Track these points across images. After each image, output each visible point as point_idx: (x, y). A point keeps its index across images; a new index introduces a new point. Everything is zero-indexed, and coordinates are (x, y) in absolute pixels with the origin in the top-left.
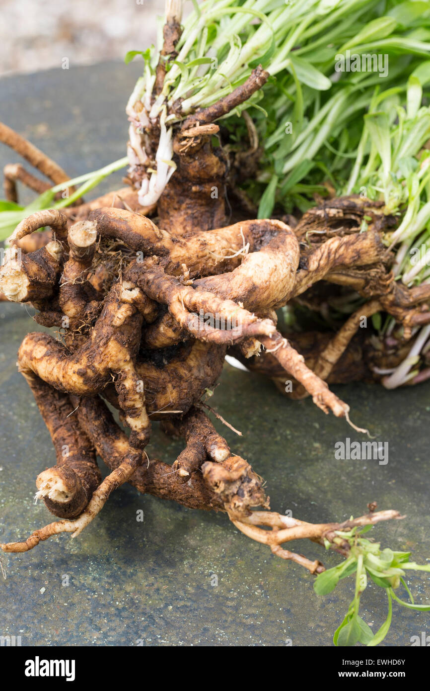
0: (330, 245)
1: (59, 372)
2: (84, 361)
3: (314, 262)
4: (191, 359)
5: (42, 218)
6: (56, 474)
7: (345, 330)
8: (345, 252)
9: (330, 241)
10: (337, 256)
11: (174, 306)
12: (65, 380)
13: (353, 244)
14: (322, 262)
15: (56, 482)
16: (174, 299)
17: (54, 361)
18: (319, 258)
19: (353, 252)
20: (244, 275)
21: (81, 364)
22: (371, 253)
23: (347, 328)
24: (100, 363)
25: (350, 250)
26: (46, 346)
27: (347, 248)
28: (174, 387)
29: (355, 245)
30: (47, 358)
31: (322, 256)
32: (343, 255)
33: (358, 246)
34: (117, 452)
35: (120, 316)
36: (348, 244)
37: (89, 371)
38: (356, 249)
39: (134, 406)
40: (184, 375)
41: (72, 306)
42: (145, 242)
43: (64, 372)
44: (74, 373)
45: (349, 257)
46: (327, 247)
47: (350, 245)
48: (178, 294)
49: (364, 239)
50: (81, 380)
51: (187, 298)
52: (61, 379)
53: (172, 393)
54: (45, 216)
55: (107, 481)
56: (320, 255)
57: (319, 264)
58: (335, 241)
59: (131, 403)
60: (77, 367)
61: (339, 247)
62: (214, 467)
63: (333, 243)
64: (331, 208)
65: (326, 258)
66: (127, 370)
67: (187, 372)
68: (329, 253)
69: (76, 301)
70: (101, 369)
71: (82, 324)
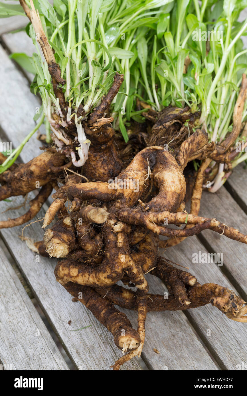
0: (184, 147)
1: (94, 279)
2: (109, 270)
3: (181, 160)
4: (148, 239)
5: (56, 208)
6: (130, 336)
7: (199, 179)
8: (192, 146)
9: (183, 144)
10: (190, 150)
11: (149, 226)
12: (99, 283)
13: (194, 140)
14: (185, 157)
15: (131, 340)
16: (147, 222)
17: (87, 275)
18: (182, 156)
19: (196, 144)
20: (171, 191)
21: (107, 273)
22: (204, 140)
23: (199, 178)
24: (118, 269)
25: (194, 144)
26: (76, 268)
27: (192, 144)
28: (149, 258)
29: (195, 140)
30: (80, 274)
31: (184, 154)
32: (192, 148)
33: (197, 140)
34: (127, 299)
35: (121, 241)
36: (192, 142)
37: (113, 274)
38: (197, 142)
39: (140, 279)
40: (149, 249)
41: (89, 245)
42: (110, 196)
43: (97, 279)
44: (105, 278)
45: (195, 148)
46: (184, 148)
47: (193, 142)
48: (148, 218)
49: (198, 135)
50: (110, 280)
51: (155, 219)
52: (97, 283)
53: (149, 261)
54: (56, 206)
55: (141, 321)
56: (183, 155)
57: (184, 159)
58: (185, 143)
59: (139, 279)
60: (105, 275)
61: (189, 145)
62: (217, 300)
63: (185, 145)
64: (165, 122)
65: (186, 154)
66: (131, 265)
67: (150, 247)
68: (186, 151)
69: (91, 242)
70: (120, 271)
71: (97, 252)
